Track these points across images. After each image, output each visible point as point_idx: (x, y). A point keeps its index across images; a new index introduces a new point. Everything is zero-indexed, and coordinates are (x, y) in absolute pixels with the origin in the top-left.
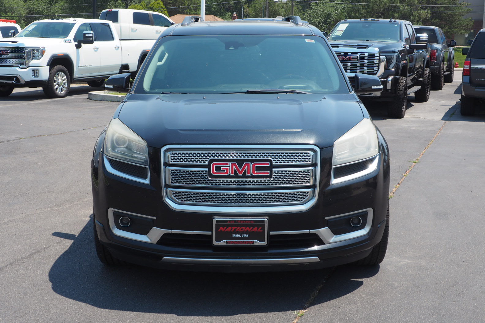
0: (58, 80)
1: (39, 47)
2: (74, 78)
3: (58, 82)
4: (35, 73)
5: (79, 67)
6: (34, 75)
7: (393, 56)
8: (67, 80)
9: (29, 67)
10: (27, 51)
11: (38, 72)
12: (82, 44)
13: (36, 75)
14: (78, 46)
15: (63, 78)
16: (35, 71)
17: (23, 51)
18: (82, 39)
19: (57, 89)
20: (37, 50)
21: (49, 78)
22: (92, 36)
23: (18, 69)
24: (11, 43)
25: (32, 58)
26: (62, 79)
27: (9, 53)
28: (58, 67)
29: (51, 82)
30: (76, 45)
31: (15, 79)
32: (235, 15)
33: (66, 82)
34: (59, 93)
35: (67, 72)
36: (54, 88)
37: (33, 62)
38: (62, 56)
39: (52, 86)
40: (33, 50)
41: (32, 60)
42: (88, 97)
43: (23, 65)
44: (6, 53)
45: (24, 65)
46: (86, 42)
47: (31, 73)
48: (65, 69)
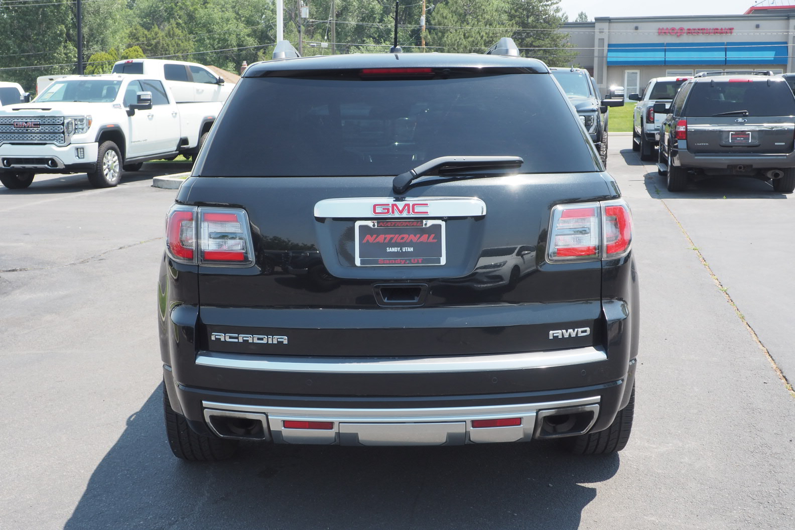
0: (108, 162)
1: (83, 116)
2: (127, 158)
3: (108, 165)
4: (79, 152)
5: (132, 142)
6: (78, 156)
7: (593, 115)
8: (119, 162)
9: (70, 144)
10: (66, 121)
11: (83, 151)
12: (136, 110)
13: (79, 155)
14: (131, 113)
15: (114, 159)
16: (79, 149)
17: (62, 122)
18: (135, 103)
19: (106, 175)
20: (81, 120)
21: (98, 160)
22: (149, 98)
23: (53, 147)
24: (41, 111)
25: (73, 132)
26: (112, 160)
27: (40, 125)
28: (108, 143)
29: (100, 165)
30: (127, 112)
31: (50, 162)
32: (245, 65)
33: (117, 165)
34: (110, 180)
35: (118, 150)
36: (103, 173)
37: (75, 138)
38: (113, 127)
39: (101, 170)
40: (75, 120)
41: (74, 133)
42: (152, 184)
43: (61, 142)
44: (34, 125)
45: (63, 142)
46: (141, 108)
47: (74, 152)
48: (116, 147)
